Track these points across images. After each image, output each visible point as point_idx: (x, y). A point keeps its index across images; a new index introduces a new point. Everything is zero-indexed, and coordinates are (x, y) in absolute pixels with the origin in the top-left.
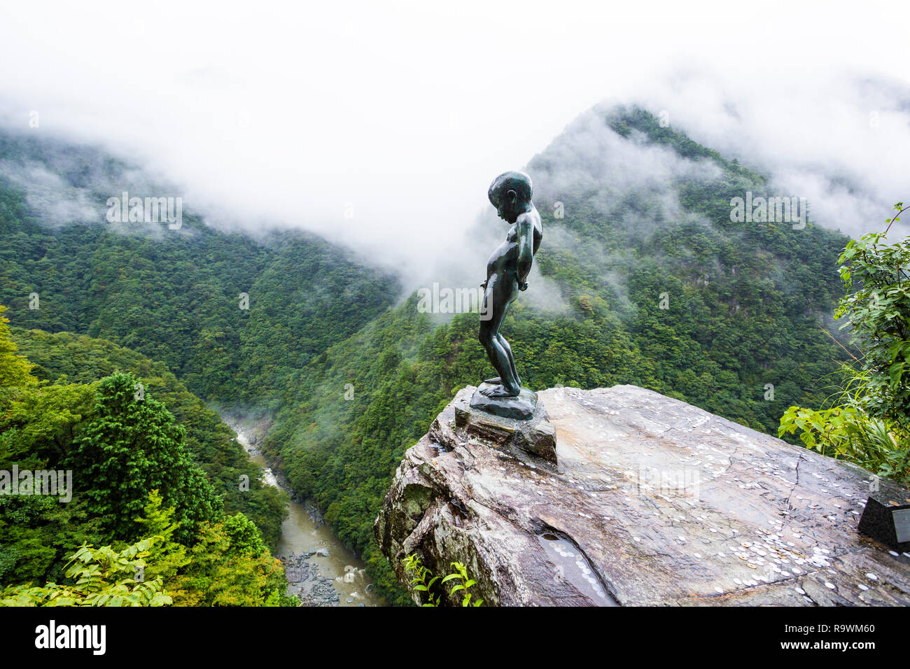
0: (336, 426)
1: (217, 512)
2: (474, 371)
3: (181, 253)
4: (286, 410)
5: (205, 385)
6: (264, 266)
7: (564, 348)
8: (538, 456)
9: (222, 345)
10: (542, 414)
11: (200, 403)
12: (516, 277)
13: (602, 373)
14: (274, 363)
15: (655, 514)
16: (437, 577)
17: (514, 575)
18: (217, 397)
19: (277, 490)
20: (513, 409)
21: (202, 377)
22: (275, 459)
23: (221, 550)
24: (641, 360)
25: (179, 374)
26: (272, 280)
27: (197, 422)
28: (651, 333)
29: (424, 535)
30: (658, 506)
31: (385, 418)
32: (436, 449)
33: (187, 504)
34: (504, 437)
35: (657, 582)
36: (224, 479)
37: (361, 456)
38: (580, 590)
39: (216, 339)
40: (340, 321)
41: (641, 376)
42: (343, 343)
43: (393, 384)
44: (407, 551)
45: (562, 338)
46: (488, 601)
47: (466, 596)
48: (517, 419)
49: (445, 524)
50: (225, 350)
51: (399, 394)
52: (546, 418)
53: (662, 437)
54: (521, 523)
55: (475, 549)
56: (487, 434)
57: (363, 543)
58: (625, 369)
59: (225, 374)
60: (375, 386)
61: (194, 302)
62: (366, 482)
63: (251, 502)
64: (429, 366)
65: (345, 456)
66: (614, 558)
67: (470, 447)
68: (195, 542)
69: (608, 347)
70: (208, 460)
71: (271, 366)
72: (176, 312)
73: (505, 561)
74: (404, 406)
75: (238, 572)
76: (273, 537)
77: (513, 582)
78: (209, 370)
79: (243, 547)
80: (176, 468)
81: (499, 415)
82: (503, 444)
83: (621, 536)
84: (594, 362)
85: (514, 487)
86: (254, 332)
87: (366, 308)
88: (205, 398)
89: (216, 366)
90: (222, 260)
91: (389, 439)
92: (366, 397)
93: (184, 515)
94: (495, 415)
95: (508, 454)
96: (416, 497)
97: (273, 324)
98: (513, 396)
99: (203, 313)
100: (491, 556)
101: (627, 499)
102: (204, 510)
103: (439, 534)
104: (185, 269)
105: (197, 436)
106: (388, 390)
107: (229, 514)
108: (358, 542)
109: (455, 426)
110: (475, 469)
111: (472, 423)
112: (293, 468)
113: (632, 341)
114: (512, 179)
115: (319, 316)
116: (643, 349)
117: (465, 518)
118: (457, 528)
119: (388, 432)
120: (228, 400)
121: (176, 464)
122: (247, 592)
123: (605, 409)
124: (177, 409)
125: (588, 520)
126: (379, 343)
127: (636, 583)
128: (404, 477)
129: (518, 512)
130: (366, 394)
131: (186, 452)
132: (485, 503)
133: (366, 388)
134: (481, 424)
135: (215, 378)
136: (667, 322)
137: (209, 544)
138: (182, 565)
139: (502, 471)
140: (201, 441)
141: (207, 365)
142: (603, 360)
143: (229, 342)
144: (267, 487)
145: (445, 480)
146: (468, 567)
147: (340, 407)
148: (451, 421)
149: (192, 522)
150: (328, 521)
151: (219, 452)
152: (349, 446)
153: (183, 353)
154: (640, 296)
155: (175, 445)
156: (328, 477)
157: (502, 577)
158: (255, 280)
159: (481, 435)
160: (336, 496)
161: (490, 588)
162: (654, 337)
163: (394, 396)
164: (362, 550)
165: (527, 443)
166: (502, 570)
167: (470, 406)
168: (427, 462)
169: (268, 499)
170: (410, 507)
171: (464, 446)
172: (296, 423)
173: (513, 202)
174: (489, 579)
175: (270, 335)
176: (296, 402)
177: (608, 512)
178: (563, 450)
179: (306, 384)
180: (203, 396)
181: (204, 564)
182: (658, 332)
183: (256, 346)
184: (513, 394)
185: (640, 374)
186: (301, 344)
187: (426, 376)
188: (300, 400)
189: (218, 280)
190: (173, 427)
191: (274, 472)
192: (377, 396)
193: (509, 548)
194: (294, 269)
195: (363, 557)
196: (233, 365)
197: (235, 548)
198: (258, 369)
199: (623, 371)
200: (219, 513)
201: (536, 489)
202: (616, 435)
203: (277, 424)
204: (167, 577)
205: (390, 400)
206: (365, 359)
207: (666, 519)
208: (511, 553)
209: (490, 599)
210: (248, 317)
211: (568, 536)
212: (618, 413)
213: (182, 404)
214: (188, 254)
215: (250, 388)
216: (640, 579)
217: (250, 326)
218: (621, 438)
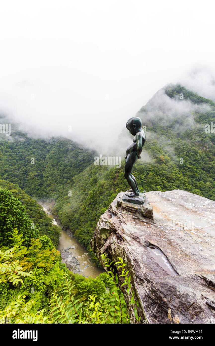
0: (77, 204)
1: (37, 235)
2: (123, 183)
3: (21, 146)
4: (59, 199)
5: (31, 192)
6: (50, 150)
7: (155, 175)
8: (147, 217)
9: (37, 178)
10: (147, 202)
11: (30, 198)
12: (137, 155)
13: (169, 183)
14: (55, 183)
15: (190, 239)
16: (113, 262)
17: (139, 263)
18: (36, 195)
19: (57, 226)
20: (137, 201)
21: (31, 189)
22: (56, 216)
23: (39, 248)
24: (183, 178)
25: (22, 188)
26: (53, 155)
27: (29, 204)
28: (187, 168)
29: (108, 247)
30: (191, 236)
31: (93, 200)
32: (111, 215)
33: (27, 233)
34: (134, 211)
35: (192, 265)
36: (39, 223)
37: (85, 214)
38: (163, 268)
39: (35, 175)
40: (77, 168)
41: (183, 184)
42: (78, 175)
43: (96, 189)
44: (102, 252)
45: (154, 171)
46: (131, 272)
47: (123, 269)
48: (139, 204)
49: (115, 243)
50: (38, 179)
51: (98, 192)
52: (149, 203)
53: (192, 209)
54: (141, 243)
55: (126, 252)
56: (128, 210)
57: (87, 244)
58: (177, 181)
59: (38, 187)
60: (90, 190)
61: (26, 163)
62: (88, 223)
63: (48, 231)
64: (108, 182)
65: (81, 214)
66: (176, 256)
67: (123, 214)
68: (30, 245)
69: (170, 174)
70: (34, 217)
71: (54, 184)
72: (20, 167)
73: (136, 257)
74: (100, 196)
75: (45, 255)
76: (57, 243)
77: (139, 265)
78: (33, 186)
79: (47, 247)
80: (23, 220)
81: (132, 203)
82: (134, 213)
83: (178, 247)
84: (166, 179)
85: (138, 229)
86: (48, 173)
87: (86, 163)
88: (32, 196)
89: (35, 185)
90: (35, 148)
91: (95, 208)
92: (87, 193)
93: (26, 236)
94: (131, 203)
95: (136, 216)
96: (104, 233)
97: (54, 170)
98: (137, 196)
99: (30, 167)
100: (131, 255)
101: (180, 233)
102: (33, 234)
103: (113, 246)
104: (23, 152)
105: (29, 209)
106: (94, 191)
107: (41, 235)
108: (85, 244)
109: (117, 207)
110: (125, 223)
111: (123, 206)
112: (63, 219)
113: (180, 171)
114: (134, 120)
115: (70, 166)
116: (183, 174)
117: (122, 241)
118: (119, 245)
119: (95, 205)
120: (40, 196)
121: (23, 219)
122: (48, 263)
123: (170, 199)
124: (22, 200)
125: (165, 241)
126: (90, 175)
127: (184, 266)
128: (100, 226)
129: (140, 239)
130: (87, 192)
131: (26, 215)
132: (129, 235)
133: (86, 190)
134: (126, 206)
135: (35, 189)
136: (192, 164)
137: (35, 246)
138: (25, 254)
139: (134, 223)
140: (31, 211)
141: (32, 184)
142: (169, 178)
143: (39, 176)
144: (54, 225)
145: (114, 227)
146: (123, 259)
147: (78, 197)
148: (116, 205)
149: (29, 239)
150: (75, 237)
151: (37, 214)
152: (81, 210)
153: (23, 181)
154: (182, 155)
155: (22, 212)
156: (75, 221)
157: (135, 263)
158: (47, 155)
159: (126, 210)
160: (77, 228)
161: (131, 267)
162: (188, 170)
163: (96, 193)
164: (87, 246)
165: (142, 213)
166: (135, 261)
167: (122, 200)
168: (108, 220)
169: (54, 230)
170: (102, 236)
171: (120, 214)
172: (63, 203)
173: (135, 128)
174: (131, 264)
175: (53, 174)
176: (63, 196)
177: (173, 238)
178: (155, 215)
179: (66, 190)
180: (31, 195)
181: (33, 253)
182: (189, 168)
183: (49, 177)
184: (137, 195)
185: (183, 183)
186: (64, 176)
187: (107, 186)
188: (64, 195)
189: (34, 156)
190: (21, 206)
191: (56, 220)
192: (90, 193)
193: (138, 252)
194: (60, 150)
195: (87, 249)
196: (41, 184)
197: (43, 247)
198: (49, 185)
199: (176, 182)
200: (38, 235)
201: (146, 230)
202: (175, 209)
203: (56, 204)
204: (21, 258)
205: (95, 194)
206: (86, 180)
207: (194, 241)
208: (138, 254)
209: (131, 271)
210: (45, 167)
211: (158, 248)
212: (175, 200)
213: (24, 198)
214: (23, 147)
215: (47, 192)
216: (185, 264)
217: (46, 171)
218: (176, 210)
